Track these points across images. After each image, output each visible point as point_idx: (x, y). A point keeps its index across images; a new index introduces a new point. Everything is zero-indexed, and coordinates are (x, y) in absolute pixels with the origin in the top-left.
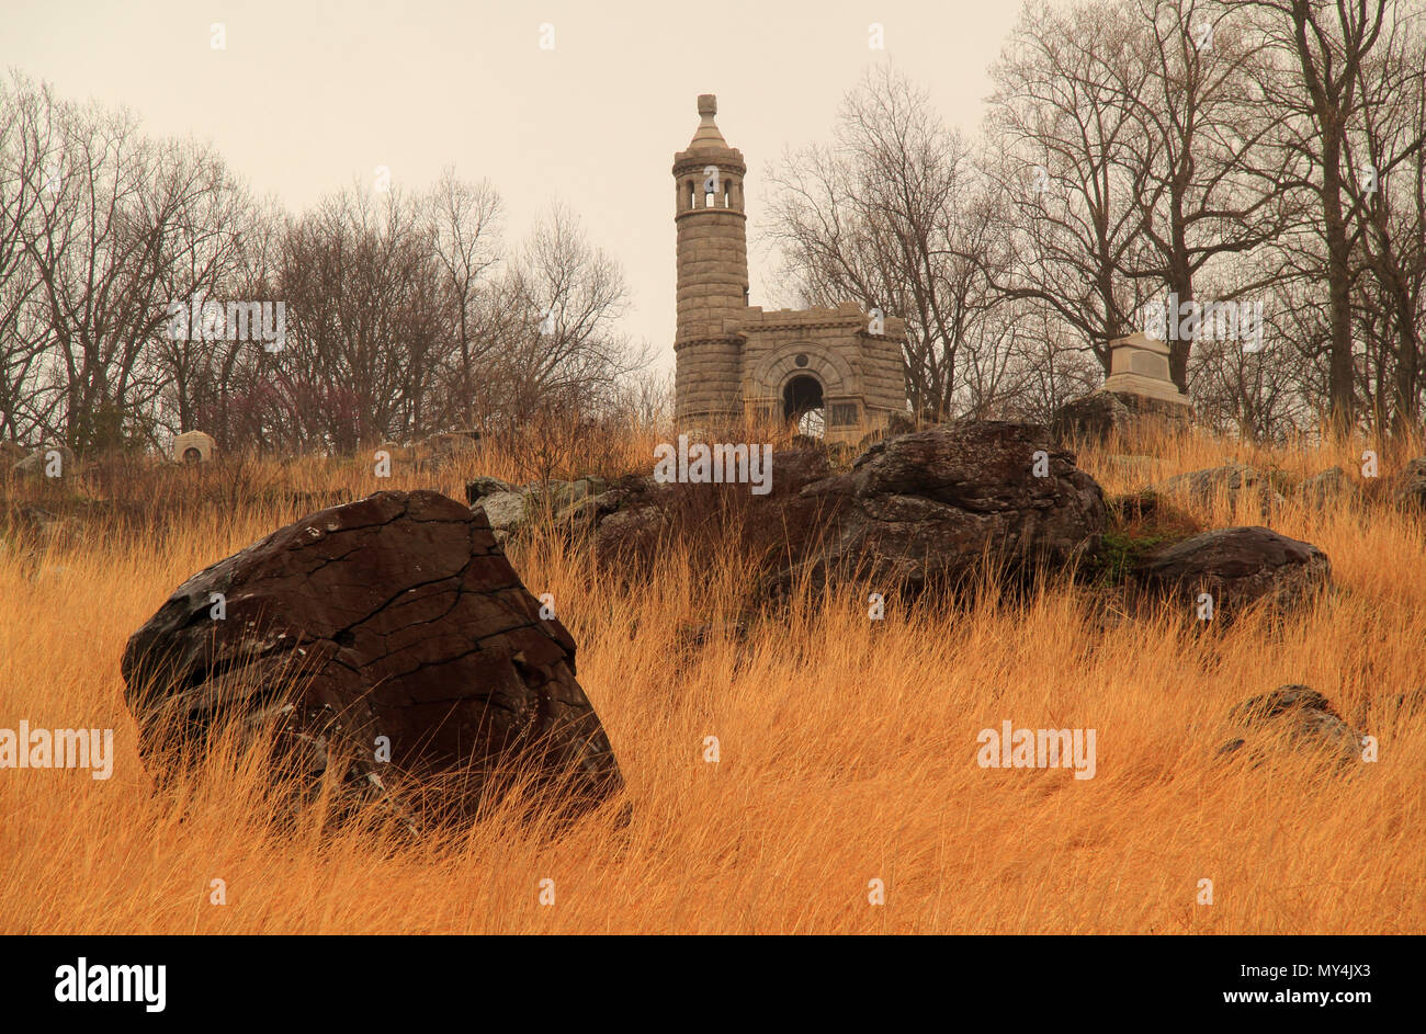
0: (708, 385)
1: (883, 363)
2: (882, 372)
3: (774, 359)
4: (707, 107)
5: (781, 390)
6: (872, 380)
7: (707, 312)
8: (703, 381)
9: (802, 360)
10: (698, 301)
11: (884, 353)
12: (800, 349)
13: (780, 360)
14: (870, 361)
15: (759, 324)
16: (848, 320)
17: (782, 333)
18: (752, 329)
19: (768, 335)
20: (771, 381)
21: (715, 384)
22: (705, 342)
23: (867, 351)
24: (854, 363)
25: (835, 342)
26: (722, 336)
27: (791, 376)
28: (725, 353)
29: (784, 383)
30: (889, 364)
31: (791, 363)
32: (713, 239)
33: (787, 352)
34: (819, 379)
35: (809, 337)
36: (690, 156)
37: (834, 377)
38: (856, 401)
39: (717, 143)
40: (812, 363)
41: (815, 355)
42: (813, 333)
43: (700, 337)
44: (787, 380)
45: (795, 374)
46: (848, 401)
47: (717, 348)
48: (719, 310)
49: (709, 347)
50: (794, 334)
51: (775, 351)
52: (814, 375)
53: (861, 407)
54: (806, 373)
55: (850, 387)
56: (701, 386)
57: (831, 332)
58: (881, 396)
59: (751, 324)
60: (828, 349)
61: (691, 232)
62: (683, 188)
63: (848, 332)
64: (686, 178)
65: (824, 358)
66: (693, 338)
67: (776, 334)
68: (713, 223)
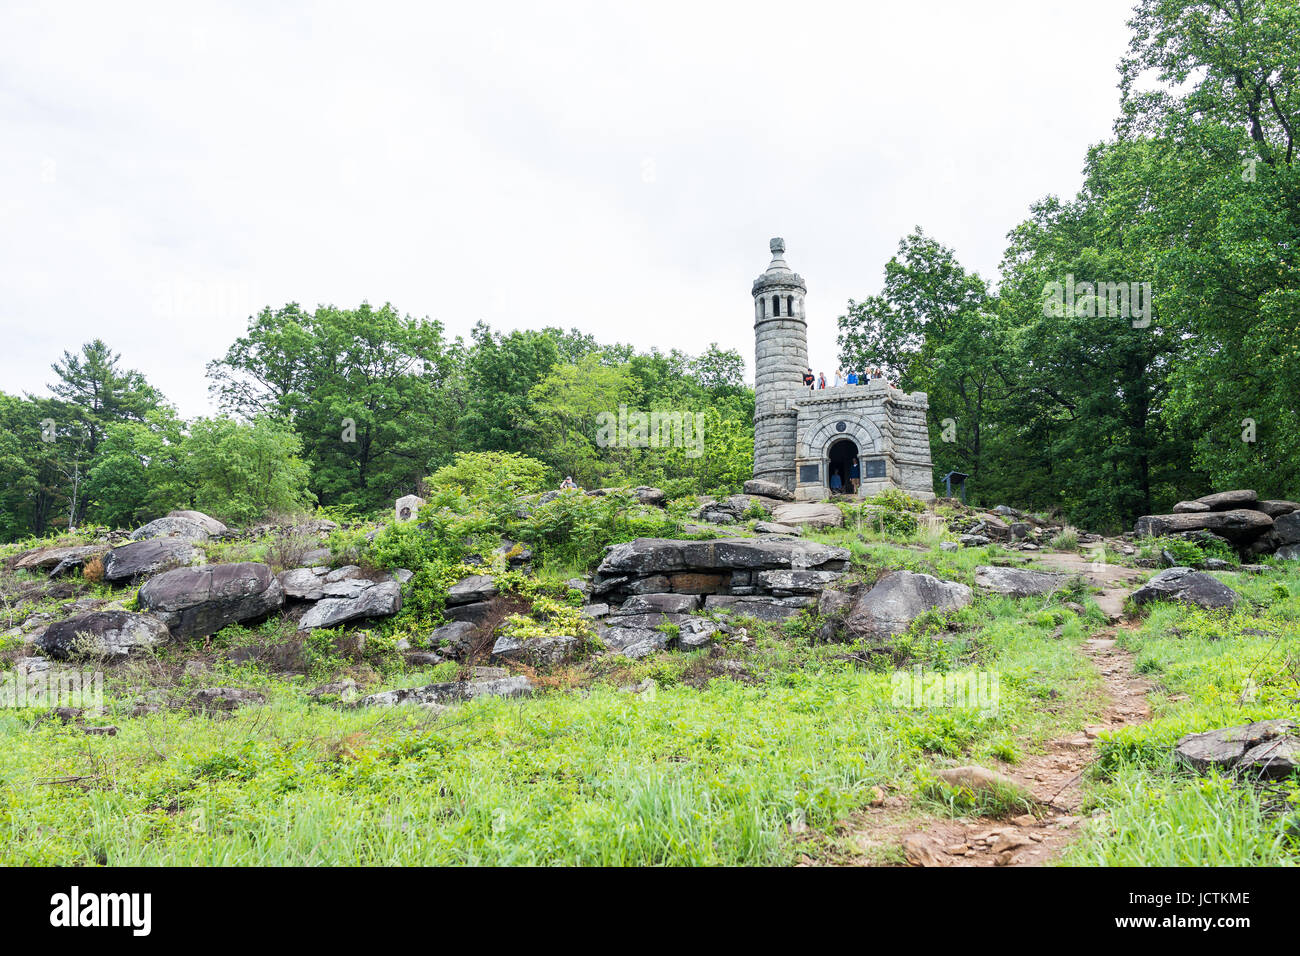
0: (774, 449)
1: (910, 427)
2: (910, 435)
3: (819, 426)
4: (777, 248)
5: (825, 450)
6: (902, 441)
7: (774, 394)
8: (770, 446)
9: (841, 426)
10: (768, 386)
11: (912, 420)
12: (839, 418)
13: (824, 427)
14: (900, 426)
15: (807, 399)
16: (877, 393)
17: (826, 406)
18: (802, 404)
19: (815, 408)
20: (817, 444)
21: (780, 448)
22: (772, 416)
23: (896, 418)
24: (883, 427)
25: (867, 411)
26: (784, 412)
27: (833, 440)
28: (787, 425)
29: (827, 445)
30: (916, 428)
31: (832, 429)
32: (778, 339)
33: (829, 420)
34: (854, 441)
35: (846, 408)
36: (762, 280)
37: (868, 439)
38: (884, 457)
39: (785, 271)
40: (850, 428)
41: (851, 422)
42: (850, 405)
43: (769, 413)
44: (829, 442)
45: (835, 438)
46: (878, 458)
47: (781, 420)
48: (783, 392)
49: (776, 420)
50: (835, 406)
51: (820, 421)
52: (851, 438)
53: (889, 463)
54: (844, 436)
55: (881, 446)
56: (770, 450)
57: (864, 403)
58: (910, 453)
59: (801, 400)
60: (861, 417)
61: (763, 335)
62: (758, 305)
63: (878, 402)
64: (759, 297)
65: (858, 424)
66: (764, 414)
67: (821, 407)
68: (778, 328)
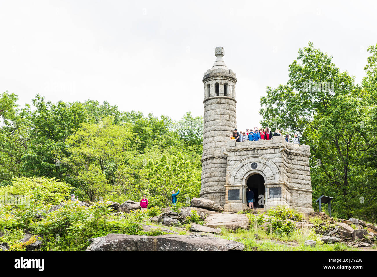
0: (213, 179)
1: (299, 167)
2: (298, 172)
3: (241, 165)
4: (219, 53)
5: (244, 180)
6: (293, 176)
7: (214, 144)
8: (211, 177)
9: (254, 165)
10: (211, 139)
11: (299, 163)
12: (253, 160)
13: (244, 165)
14: (292, 166)
15: (234, 148)
16: (277, 145)
17: (245, 152)
18: (230, 151)
19: (238, 153)
20: (239, 176)
21: (217, 178)
22: (213, 158)
23: (290, 161)
24: (280, 166)
25: (271, 156)
26: (220, 155)
27: (249, 173)
28: (222, 163)
29: (245, 177)
30: (302, 167)
31: (249, 167)
32: (217, 110)
33: (247, 161)
34: (263, 175)
35: (258, 154)
36: (208, 73)
37: (270, 174)
38: (280, 186)
39: (223, 68)
40: (260, 167)
41: (261, 163)
42: (260, 152)
43: (210, 156)
44: (247, 175)
45: (250, 172)
46: (277, 186)
47: (218, 161)
48: (220, 144)
49: (215, 160)
50: (251, 153)
51: (241, 161)
52: (260, 173)
53: (284, 189)
54: (256, 172)
55: (278, 178)
56: (211, 179)
57: (269, 151)
58: (298, 183)
59: (230, 148)
60: (267, 160)
61: (208, 108)
62: (206, 88)
63: (277, 151)
64: (207, 83)
65: (265, 164)
66: (208, 156)
67: (242, 153)
68: (218, 103)
